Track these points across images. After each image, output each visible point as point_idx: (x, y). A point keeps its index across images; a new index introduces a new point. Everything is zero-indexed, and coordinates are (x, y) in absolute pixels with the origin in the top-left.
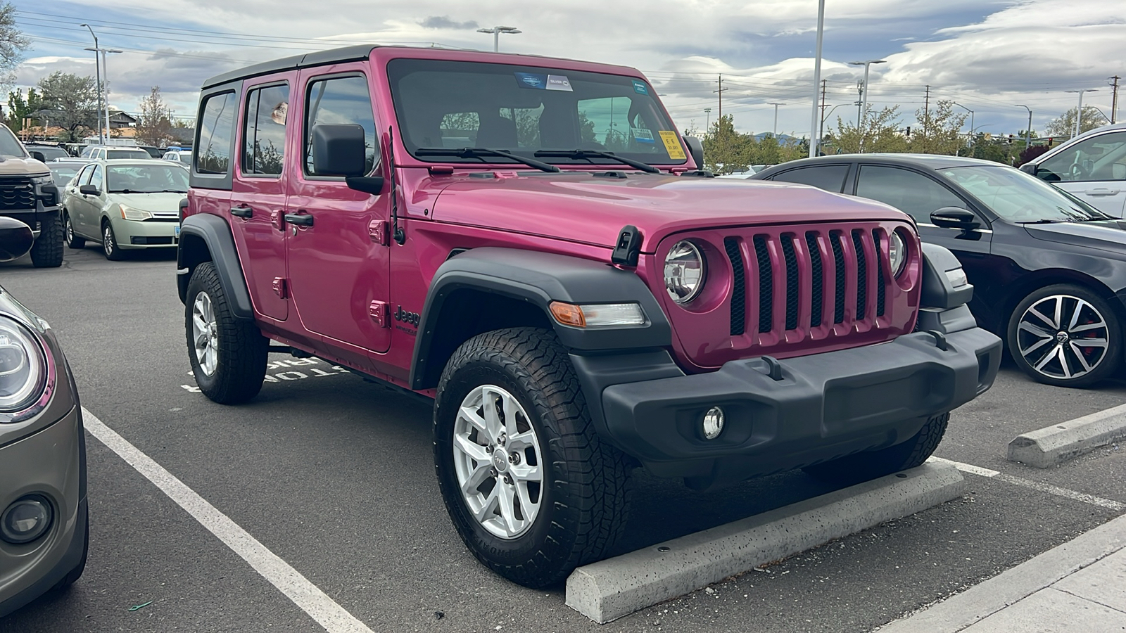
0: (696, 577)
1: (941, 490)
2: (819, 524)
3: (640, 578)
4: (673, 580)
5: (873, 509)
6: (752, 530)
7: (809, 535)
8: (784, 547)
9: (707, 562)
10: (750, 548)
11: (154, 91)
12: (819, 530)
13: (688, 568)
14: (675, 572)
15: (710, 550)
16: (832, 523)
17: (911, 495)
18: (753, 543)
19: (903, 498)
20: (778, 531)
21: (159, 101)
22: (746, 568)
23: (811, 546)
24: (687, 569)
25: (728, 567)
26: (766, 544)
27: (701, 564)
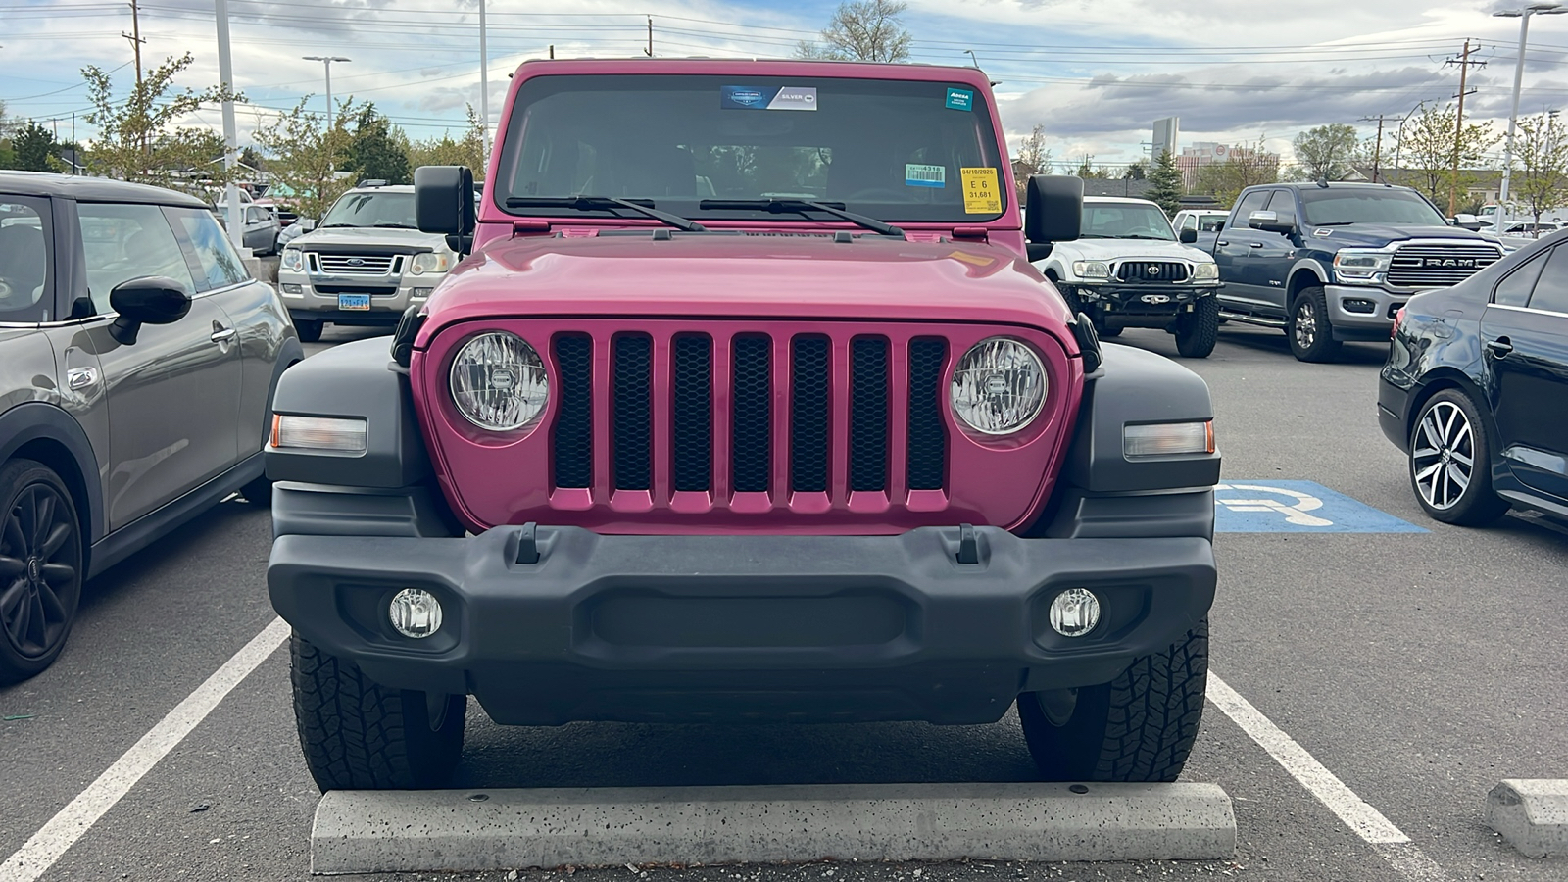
0: (502, 849)
1: (1154, 833)
2: (801, 826)
3: (394, 826)
4: (454, 845)
5: (947, 829)
6: (651, 805)
7: (769, 839)
8: (708, 846)
9: (531, 832)
10: (629, 832)
11: (1036, 131)
12: (798, 835)
13: (490, 833)
14: (459, 833)
15: (549, 817)
16: (834, 830)
17: (1063, 825)
18: (642, 825)
19: (1037, 826)
20: (703, 817)
21: (1041, 144)
22: (612, 859)
23: (771, 859)
24: (486, 833)
25: (573, 850)
26: (664, 831)
27: (516, 833)
